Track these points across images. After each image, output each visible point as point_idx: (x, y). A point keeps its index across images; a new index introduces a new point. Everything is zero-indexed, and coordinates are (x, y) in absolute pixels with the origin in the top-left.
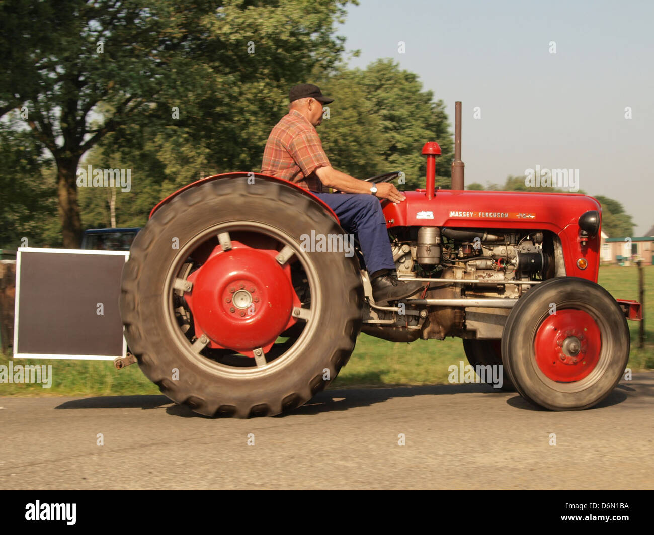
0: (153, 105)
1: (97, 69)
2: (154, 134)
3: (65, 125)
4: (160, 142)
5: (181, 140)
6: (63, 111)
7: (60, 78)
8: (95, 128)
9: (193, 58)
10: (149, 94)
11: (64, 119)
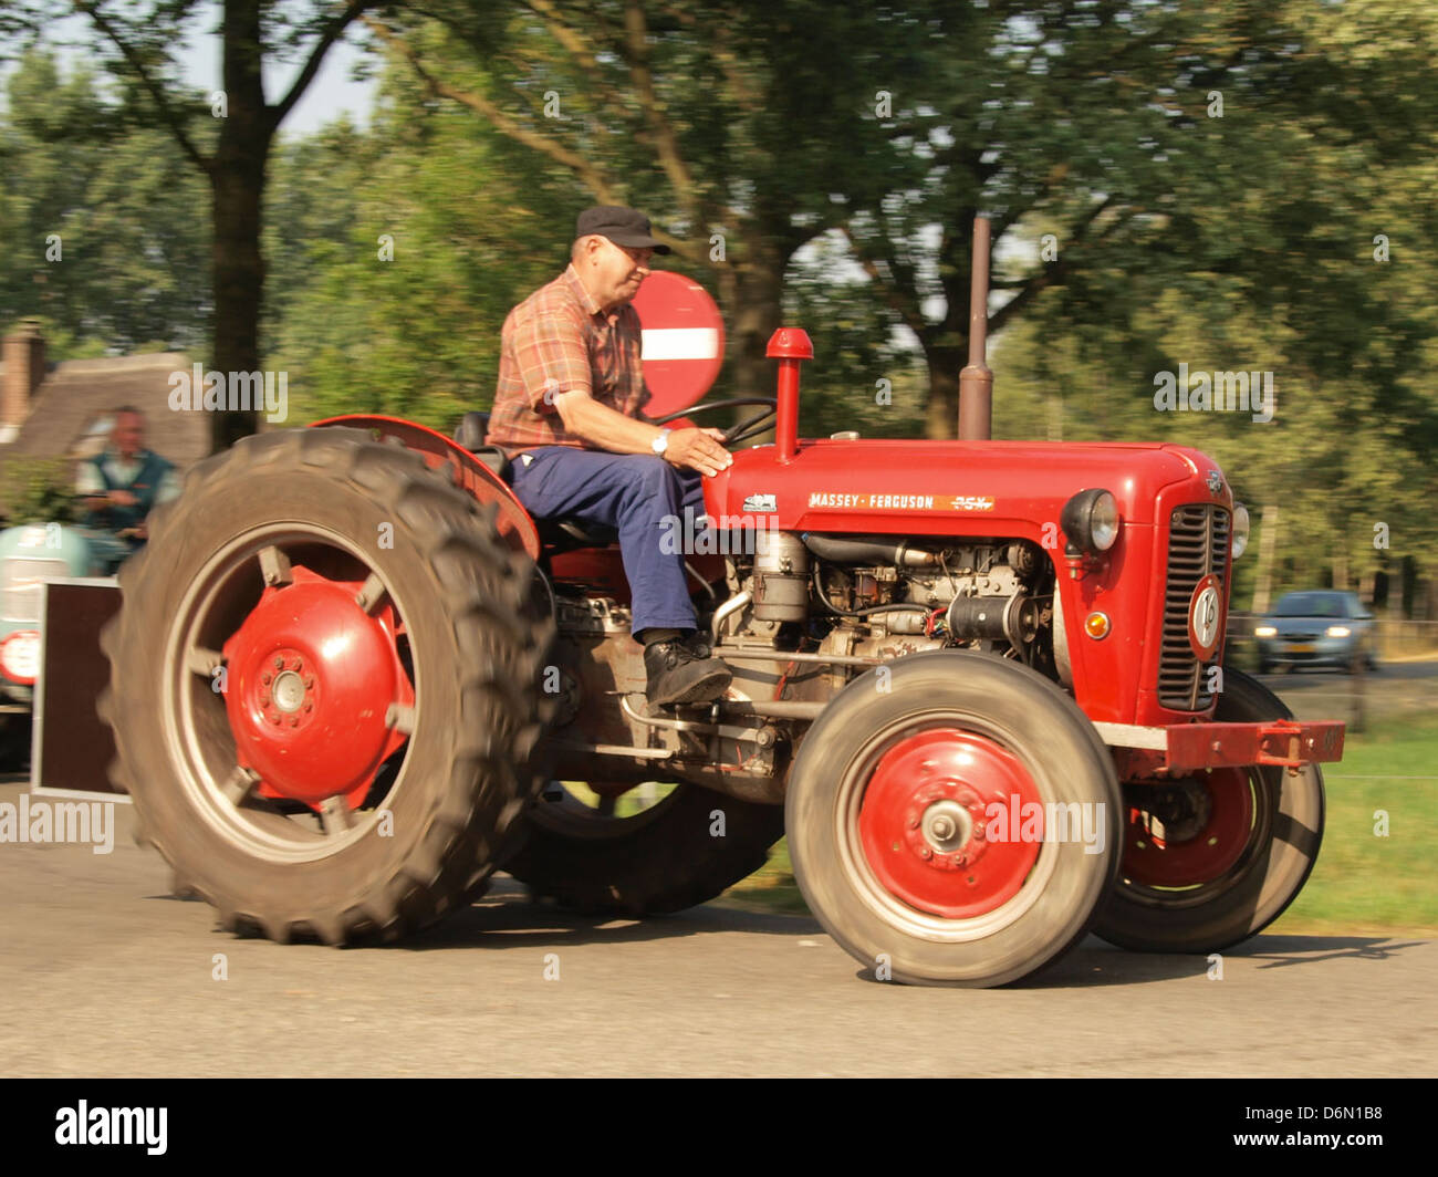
0: (1158, 221)
1: (1028, 135)
2: (1157, 292)
3: (948, 270)
4: (1168, 312)
5: (1223, 308)
6: (945, 235)
7: (942, 157)
8: (1016, 278)
9: (1262, 107)
10: (1149, 192)
11: (945, 254)
